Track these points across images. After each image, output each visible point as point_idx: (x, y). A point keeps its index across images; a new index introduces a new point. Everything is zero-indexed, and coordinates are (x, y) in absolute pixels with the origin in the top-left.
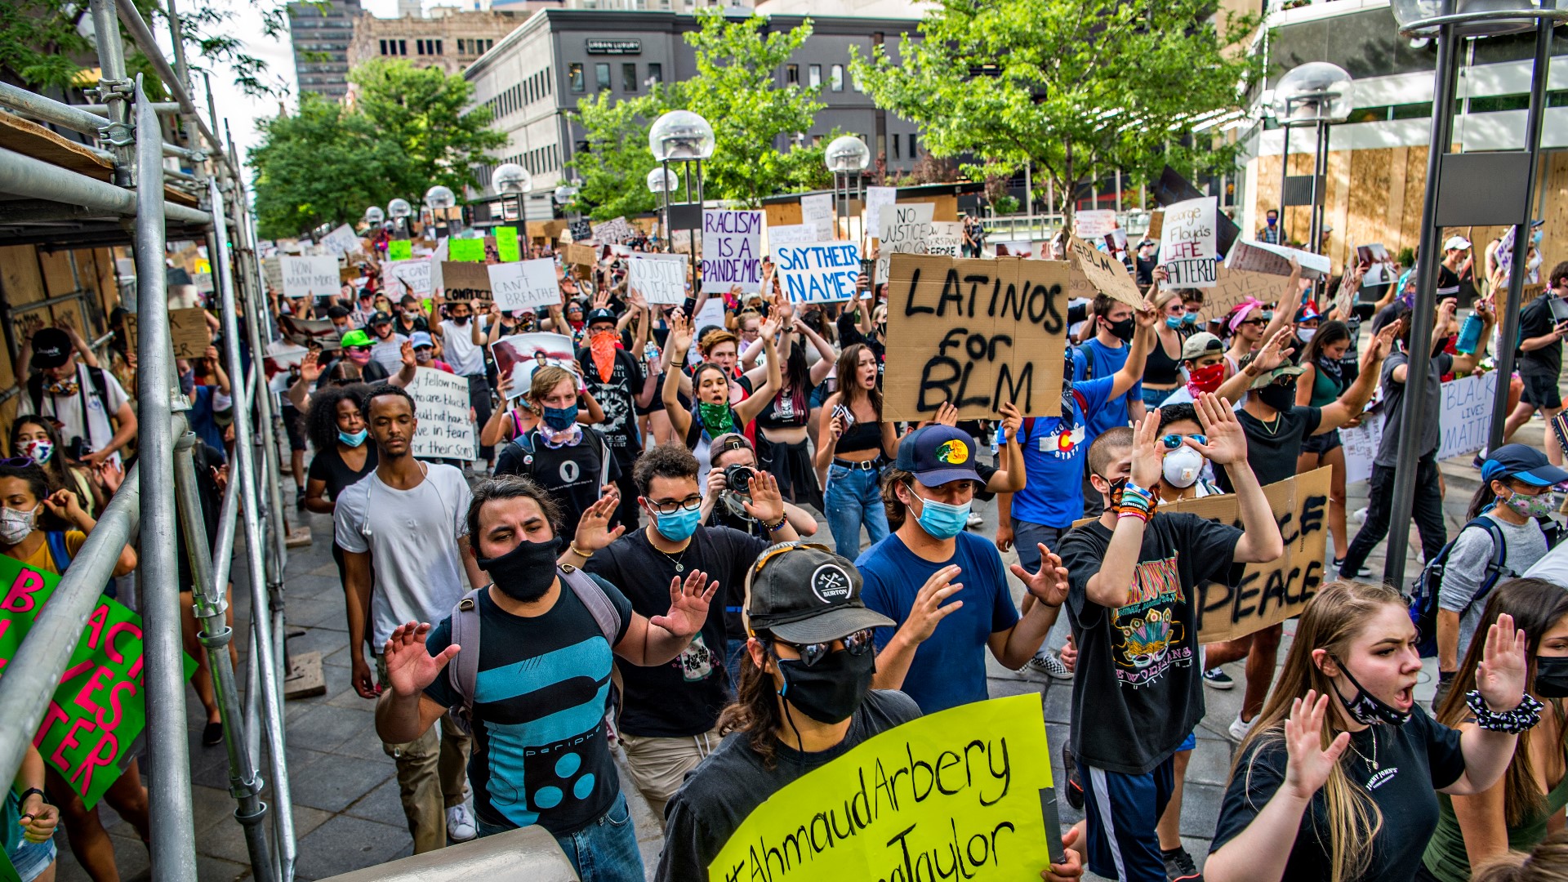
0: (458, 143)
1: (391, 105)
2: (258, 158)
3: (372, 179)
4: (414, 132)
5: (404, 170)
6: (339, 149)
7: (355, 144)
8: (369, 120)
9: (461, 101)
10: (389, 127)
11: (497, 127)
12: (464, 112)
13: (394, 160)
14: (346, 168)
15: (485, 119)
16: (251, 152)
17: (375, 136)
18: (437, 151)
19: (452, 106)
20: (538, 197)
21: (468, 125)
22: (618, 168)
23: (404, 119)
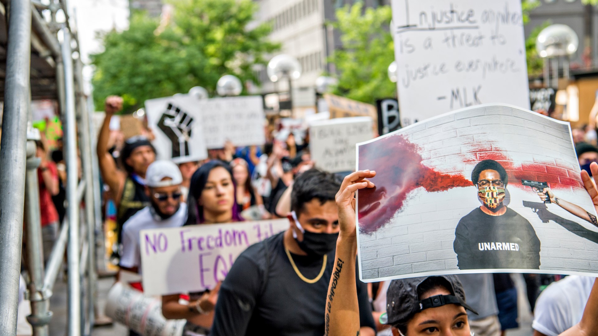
0: (245, 49)
1: (195, 21)
2: (96, 60)
3: (179, 76)
4: (212, 41)
5: (203, 68)
6: (155, 53)
7: (167, 50)
8: (178, 32)
9: (248, 18)
10: (193, 37)
11: (274, 38)
12: (250, 27)
13: (196, 63)
14: (160, 67)
15: (266, 32)
16: (91, 56)
17: (182, 44)
18: (228, 55)
19: (242, 22)
20: (303, 89)
21: (252, 36)
22: (366, 63)
23: (205, 31)
